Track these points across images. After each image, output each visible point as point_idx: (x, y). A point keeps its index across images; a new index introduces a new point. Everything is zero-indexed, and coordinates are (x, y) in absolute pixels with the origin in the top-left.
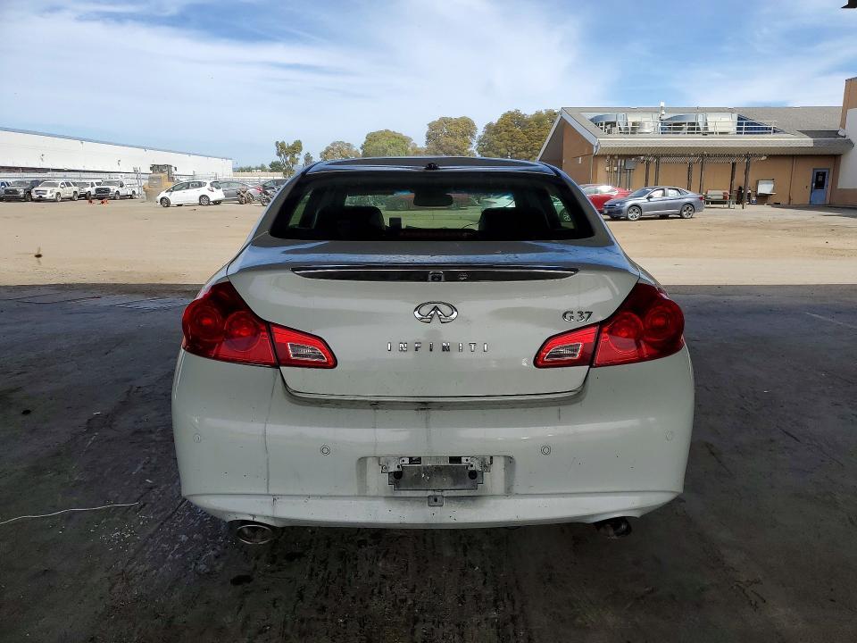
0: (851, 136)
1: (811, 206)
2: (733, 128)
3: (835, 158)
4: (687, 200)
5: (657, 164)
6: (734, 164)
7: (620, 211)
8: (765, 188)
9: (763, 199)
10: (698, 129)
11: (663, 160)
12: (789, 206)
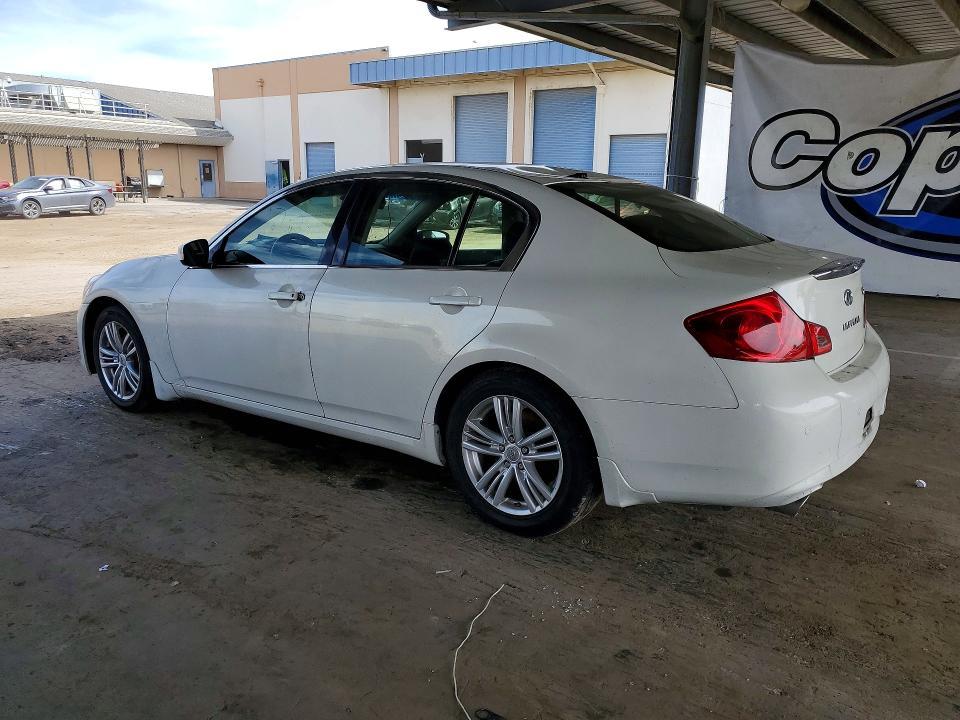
0: (229, 127)
1: (204, 199)
2: (97, 107)
3: (218, 149)
4: (95, 193)
5: (29, 145)
6: (121, 151)
7: (11, 207)
8: (154, 180)
9: (155, 191)
10: (54, 104)
11: (34, 141)
12: (183, 198)
